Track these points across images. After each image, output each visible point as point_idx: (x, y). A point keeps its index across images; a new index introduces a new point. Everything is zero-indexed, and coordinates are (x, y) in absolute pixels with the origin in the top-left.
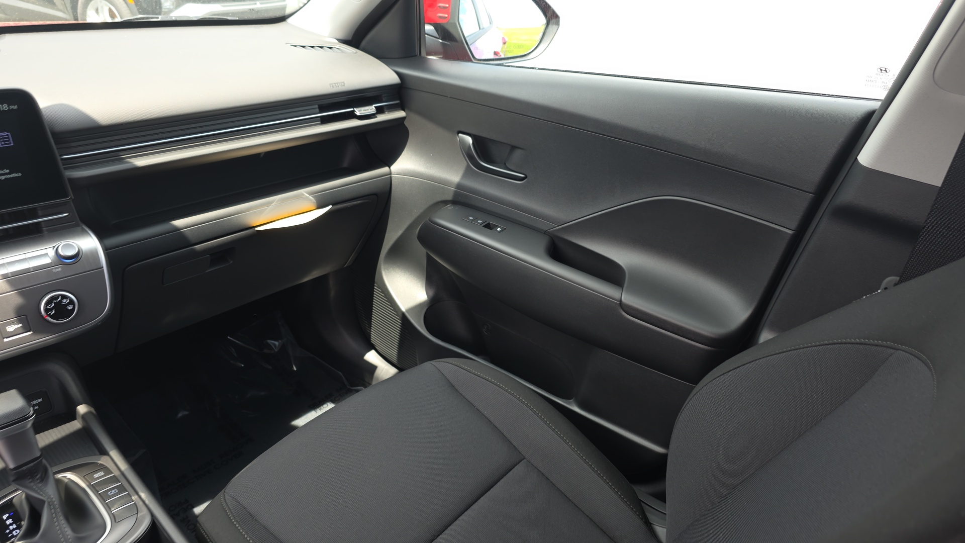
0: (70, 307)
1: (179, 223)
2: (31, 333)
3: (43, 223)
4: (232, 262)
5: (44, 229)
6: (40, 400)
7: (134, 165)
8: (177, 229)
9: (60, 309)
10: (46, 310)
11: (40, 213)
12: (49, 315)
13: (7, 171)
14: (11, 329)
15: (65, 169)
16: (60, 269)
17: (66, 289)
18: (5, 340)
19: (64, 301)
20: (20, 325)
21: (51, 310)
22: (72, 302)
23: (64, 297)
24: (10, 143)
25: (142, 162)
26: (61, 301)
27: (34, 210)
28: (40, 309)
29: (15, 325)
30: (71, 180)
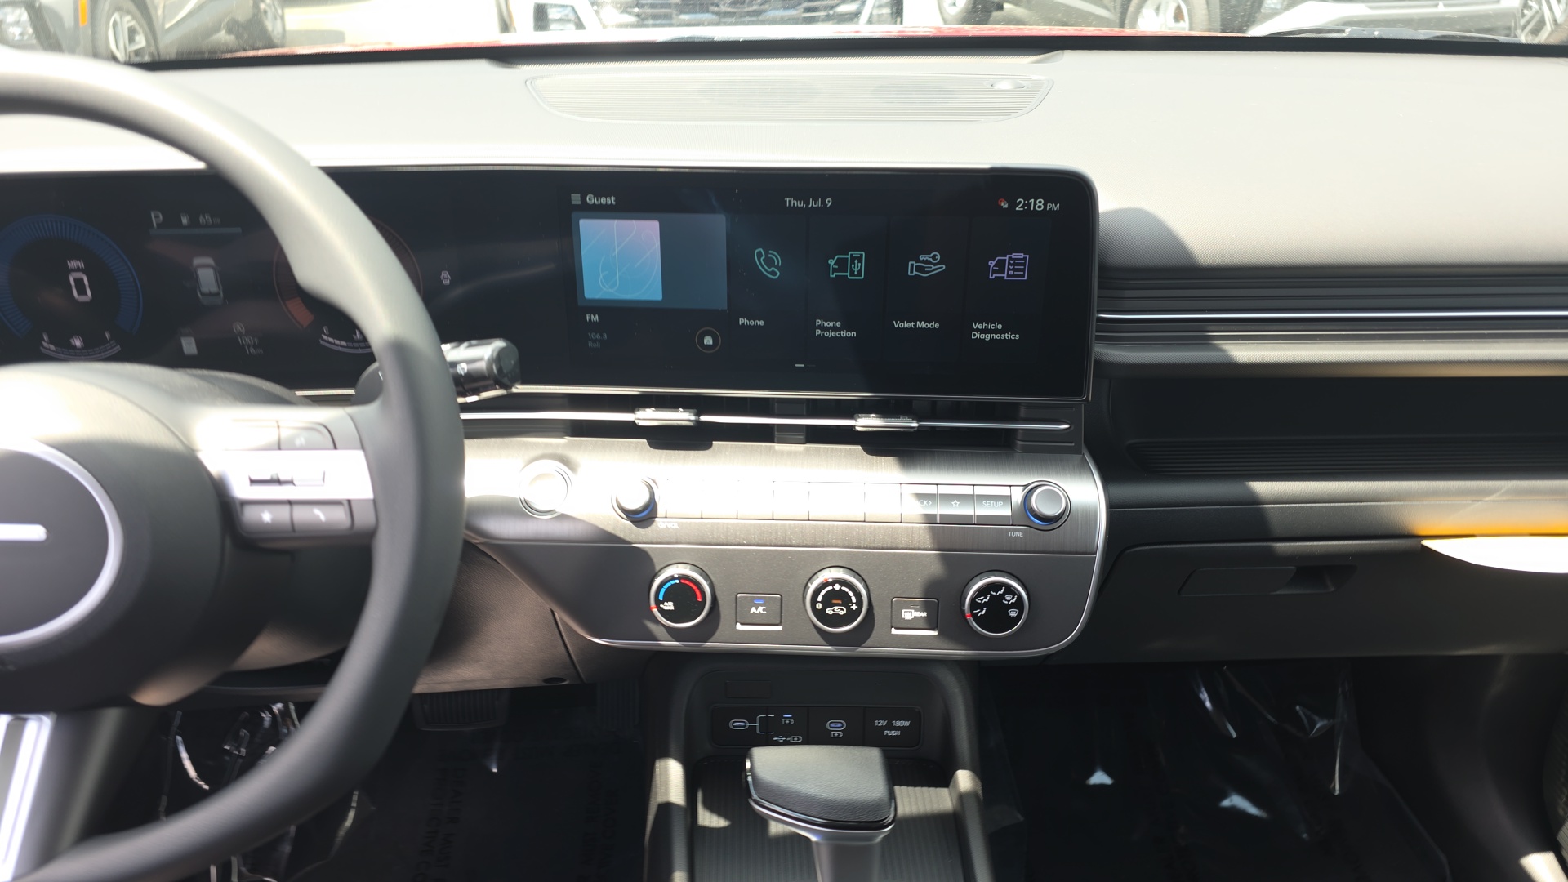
0: (1013, 613)
1: (1263, 488)
2: (935, 633)
3: (1020, 431)
4: (1332, 589)
5: (1019, 443)
6: (907, 724)
7: (1228, 357)
8: (1255, 500)
9: (995, 611)
10: (974, 604)
11: (1023, 413)
12: (974, 616)
13: (1000, 327)
14: (908, 615)
15: (1099, 339)
16: (1020, 534)
17: (1018, 576)
18: (894, 631)
19: (1008, 597)
20: (924, 614)
21: (981, 607)
22: (1019, 604)
23: (1010, 590)
24: (1023, 276)
25: (1245, 353)
26: (1002, 597)
27: (1016, 406)
28: (966, 598)
29: (916, 610)
30: (1099, 363)
